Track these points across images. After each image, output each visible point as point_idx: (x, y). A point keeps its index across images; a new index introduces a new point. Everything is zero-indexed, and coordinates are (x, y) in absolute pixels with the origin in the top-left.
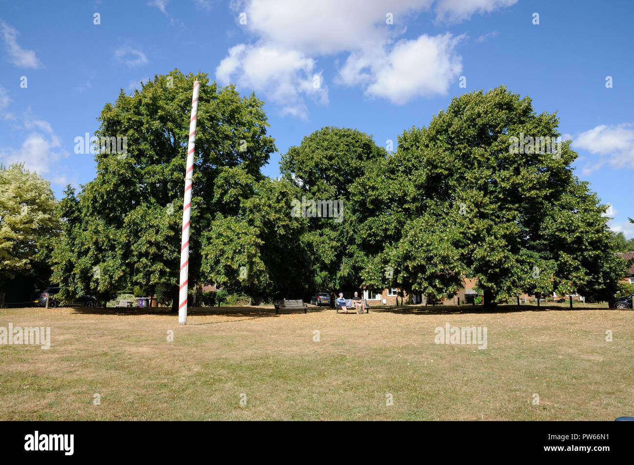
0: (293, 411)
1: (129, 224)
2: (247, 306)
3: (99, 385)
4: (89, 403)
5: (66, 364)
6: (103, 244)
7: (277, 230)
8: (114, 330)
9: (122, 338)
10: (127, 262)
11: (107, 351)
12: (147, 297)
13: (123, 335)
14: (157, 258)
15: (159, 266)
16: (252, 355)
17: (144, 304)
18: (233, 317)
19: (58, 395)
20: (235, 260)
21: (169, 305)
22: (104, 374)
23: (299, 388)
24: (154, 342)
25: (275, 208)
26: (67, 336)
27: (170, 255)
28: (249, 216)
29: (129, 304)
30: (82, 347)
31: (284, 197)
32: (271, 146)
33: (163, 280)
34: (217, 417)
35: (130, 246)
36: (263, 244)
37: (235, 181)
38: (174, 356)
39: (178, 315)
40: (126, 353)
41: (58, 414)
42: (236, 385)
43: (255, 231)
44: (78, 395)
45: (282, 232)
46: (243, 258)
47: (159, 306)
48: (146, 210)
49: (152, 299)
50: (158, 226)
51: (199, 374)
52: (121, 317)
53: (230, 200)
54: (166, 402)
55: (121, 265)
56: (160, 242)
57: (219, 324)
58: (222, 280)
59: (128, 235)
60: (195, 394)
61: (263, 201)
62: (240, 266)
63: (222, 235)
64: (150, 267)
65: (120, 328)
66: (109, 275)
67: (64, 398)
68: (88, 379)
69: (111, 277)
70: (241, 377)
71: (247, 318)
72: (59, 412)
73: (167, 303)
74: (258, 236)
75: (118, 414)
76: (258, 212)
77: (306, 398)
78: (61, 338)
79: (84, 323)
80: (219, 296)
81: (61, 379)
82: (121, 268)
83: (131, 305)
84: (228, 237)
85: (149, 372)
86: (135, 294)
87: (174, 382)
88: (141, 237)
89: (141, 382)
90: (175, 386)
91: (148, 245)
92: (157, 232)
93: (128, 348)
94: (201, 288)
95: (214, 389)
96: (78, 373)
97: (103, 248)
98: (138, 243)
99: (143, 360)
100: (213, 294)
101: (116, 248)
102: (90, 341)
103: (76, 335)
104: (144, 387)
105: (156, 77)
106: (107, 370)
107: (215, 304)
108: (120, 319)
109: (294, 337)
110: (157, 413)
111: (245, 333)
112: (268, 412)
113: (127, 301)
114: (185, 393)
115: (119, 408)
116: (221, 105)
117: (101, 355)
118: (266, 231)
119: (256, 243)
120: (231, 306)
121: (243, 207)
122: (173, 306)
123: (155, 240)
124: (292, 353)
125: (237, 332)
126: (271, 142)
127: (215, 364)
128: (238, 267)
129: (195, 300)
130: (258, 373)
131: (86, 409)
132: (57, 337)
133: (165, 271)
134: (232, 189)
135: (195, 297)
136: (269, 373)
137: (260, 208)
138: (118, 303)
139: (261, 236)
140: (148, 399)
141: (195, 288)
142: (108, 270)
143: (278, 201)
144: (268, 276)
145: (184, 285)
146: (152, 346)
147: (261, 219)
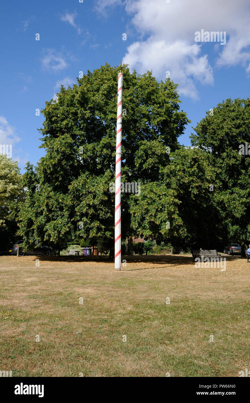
0: (210, 350)
1: (73, 191)
2: (169, 255)
3: (57, 318)
4: (50, 332)
5: (32, 301)
6: (53, 207)
7: (191, 191)
8: (66, 274)
9: (72, 281)
10: (72, 220)
11: (61, 291)
12: (90, 247)
13: (73, 279)
14: (94, 217)
15: (96, 224)
16: (174, 298)
17: (88, 252)
18: (158, 265)
19: (29, 325)
20: (158, 217)
21: (107, 253)
22: (60, 309)
23: (215, 329)
24: (96, 285)
25: (189, 172)
26: (33, 279)
27: (105, 215)
28: (166, 180)
29: (76, 253)
30: (43, 287)
31: (195, 162)
32: (184, 119)
33: (99, 234)
34: (146, 350)
35: (75, 208)
36: (180, 203)
37: (152, 152)
38: (112, 296)
39: (114, 262)
40: (76, 293)
41: (29, 340)
42: (162, 323)
43: (173, 193)
44: (42, 326)
45: (196, 192)
46: (164, 215)
47: (100, 254)
48: (85, 180)
49: (94, 249)
50: (95, 192)
51: (131, 313)
52: (71, 263)
53: (148, 167)
54: (107, 335)
55: (67, 223)
56: (96, 205)
57: (147, 270)
58: (148, 234)
59: (72, 199)
60: (129, 329)
61: (178, 167)
62: (161, 222)
63: (146, 197)
64: (89, 224)
65: (71, 273)
66: (58, 230)
67: (32, 327)
68: (49, 313)
69: (59, 232)
70: (165, 317)
71: (170, 265)
72: (29, 338)
73: (105, 252)
74: (175, 197)
75: (71, 343)
76: (174, 176)
77: (221, 339)
78: (29, 280)
79: (44, 269)
80: (146, 246)
81: (30, 313)
82: (67, 225)
83: (78, 254)
84: (151, 198)
85: (93, 310)
86: (81, 245)
87: (112, 318)
88: (82, 201)
89: (88, 317)
90: (113, 322)
91: (88, 208)
92: (94, 197)
93: (77, 289)
94: (131, 240)
95: (144, 326)
96: (42, 308)
97: (53, 209)
98: (80, 206)
99: (89, 299)
100: (141, 245)
101: (64, 209)
102: (49, 283)
103: (39, 278)
104: (90, 321)
105: (89, 72)
106: (62, 306)
107: (143, 253)
108: (71, 265)
109: (210, 283)
110: (100, 344)
111: (168, 278)
112: (189, 349)
113: (75, 250)
114: (121, 328)
115: (72, 338)
116: (140, 89)
117: (57, 294)
118: (182, 192)
119: (175, 202)
120: (156, 254)
121: (162, 173)
122: (110, 254)
123: (93, 203)
124: (208, 297)
125: (161, 278)
126: (183, 115)
127: (144, 304)
128: (160, 223)
129: (127, 249)
130: (180, 314)
131: (48, 337)
132: (26, 279)
133: (101, 228)
134: (150, 158)
135: (127, 247)
136: (189, 315)
137: (176, 173)
138: (69, 252)
139: (178, 197)
140: (93, 332)
141: (127, 240)
142: (58, 227)
143: (192, 166)
144: (186, 230)
145: (118, 239)
146: (95, 288)
147: (177, 183)
